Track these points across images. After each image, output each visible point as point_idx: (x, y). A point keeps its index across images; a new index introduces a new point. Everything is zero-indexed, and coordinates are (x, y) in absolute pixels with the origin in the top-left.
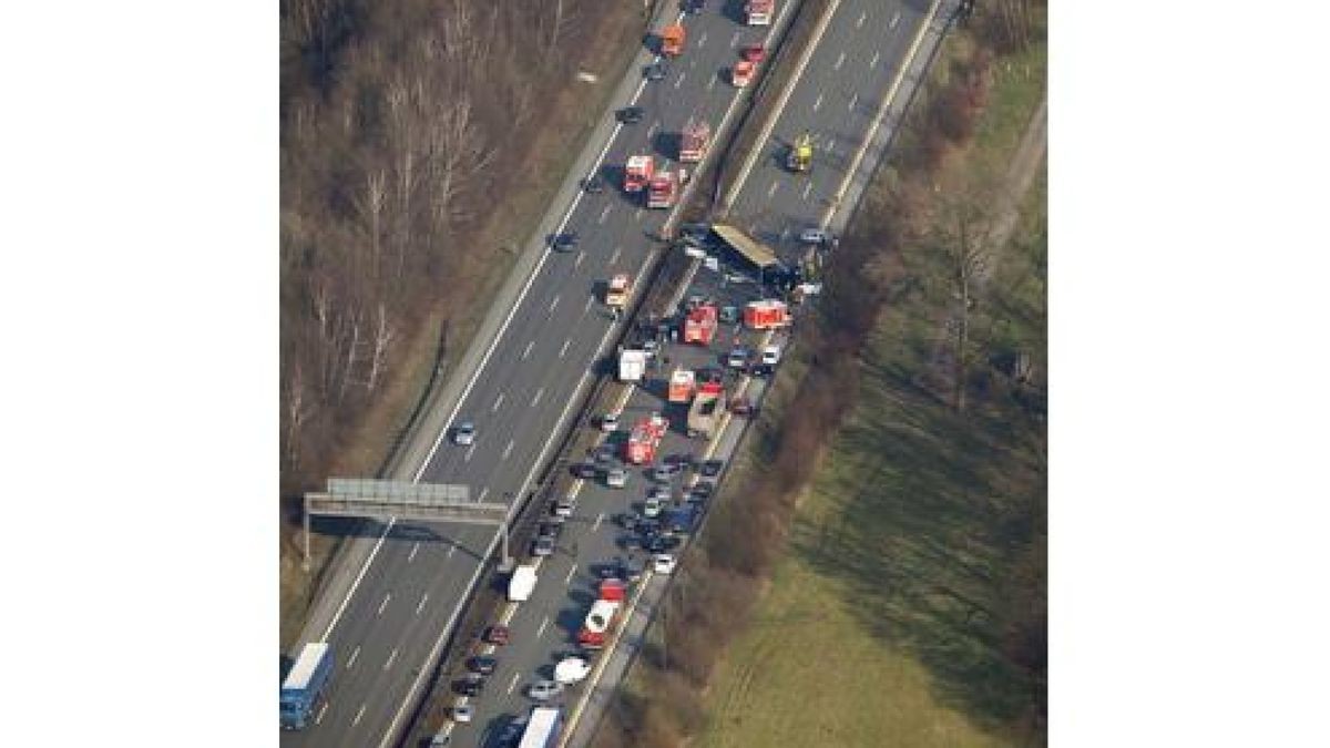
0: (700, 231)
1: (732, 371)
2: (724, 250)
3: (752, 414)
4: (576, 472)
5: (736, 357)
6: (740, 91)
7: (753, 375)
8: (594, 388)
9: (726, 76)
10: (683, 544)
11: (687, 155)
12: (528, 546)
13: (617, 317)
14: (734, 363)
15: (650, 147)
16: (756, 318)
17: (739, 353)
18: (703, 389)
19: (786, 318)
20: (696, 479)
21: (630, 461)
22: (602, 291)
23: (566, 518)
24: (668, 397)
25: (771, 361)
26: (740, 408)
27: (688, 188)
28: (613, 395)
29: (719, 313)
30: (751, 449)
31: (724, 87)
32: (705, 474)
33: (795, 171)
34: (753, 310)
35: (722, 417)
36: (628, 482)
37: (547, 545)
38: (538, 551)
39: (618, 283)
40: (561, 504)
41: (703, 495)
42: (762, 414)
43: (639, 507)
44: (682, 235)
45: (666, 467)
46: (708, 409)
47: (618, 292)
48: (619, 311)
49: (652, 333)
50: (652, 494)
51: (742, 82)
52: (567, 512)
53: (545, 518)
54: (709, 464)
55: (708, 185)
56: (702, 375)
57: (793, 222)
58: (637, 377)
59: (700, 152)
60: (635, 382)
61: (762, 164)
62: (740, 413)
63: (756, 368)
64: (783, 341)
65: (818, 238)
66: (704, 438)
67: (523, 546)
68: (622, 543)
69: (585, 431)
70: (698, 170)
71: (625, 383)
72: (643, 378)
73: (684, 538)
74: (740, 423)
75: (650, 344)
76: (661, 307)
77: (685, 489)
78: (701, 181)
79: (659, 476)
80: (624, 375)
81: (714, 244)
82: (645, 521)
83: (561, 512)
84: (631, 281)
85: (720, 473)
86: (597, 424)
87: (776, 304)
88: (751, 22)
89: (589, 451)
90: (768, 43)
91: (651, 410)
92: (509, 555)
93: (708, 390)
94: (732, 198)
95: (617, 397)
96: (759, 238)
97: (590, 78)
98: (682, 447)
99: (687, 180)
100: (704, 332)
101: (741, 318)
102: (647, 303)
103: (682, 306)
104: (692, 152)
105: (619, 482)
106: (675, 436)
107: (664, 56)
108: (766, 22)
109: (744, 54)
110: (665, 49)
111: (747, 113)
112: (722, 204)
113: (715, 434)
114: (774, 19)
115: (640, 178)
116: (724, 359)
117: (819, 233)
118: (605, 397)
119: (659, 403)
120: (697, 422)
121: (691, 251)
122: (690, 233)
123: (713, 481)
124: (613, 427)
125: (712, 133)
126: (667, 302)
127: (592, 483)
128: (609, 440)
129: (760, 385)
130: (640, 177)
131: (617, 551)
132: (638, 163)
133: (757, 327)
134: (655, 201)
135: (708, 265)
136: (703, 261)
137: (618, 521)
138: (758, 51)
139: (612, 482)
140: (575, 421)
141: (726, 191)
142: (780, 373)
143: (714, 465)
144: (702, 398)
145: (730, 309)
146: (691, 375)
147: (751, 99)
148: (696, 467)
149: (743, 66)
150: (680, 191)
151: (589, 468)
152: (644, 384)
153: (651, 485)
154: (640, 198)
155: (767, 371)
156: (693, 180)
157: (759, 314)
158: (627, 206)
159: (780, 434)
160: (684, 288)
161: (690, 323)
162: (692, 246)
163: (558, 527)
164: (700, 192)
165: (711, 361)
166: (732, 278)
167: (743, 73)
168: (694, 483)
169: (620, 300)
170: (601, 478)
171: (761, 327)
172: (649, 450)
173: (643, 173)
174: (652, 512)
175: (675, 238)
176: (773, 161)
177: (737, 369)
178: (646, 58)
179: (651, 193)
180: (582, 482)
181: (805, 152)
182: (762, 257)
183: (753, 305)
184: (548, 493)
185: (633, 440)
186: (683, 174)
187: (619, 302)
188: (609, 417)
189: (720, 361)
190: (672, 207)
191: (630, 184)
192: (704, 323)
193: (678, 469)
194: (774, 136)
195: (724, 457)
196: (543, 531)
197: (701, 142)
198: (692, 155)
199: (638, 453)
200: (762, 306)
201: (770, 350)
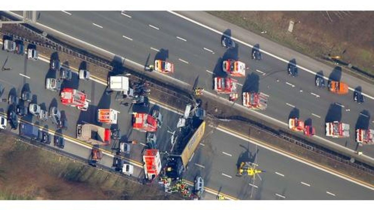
0: (201, 113)
1: (117, 147)
2: (189, 130)
3: (92, 163)
4: (54, 57)
5: (126, 148)
6: (287, 124)
7: (115, 159)
8: (104, 60)
9: (294, 114)
10: (13, 131)
11: (246, 96)
12: (9, 35)
13: (147, 68)
14: (122, 147)
15: (250, 73)
16: (149, 157)
17: (129, 149)
18: (107, 131)
19: (150, 175)
20: (52, 133)
21: (62, 90)
22: (163, 56)
23: (27, 55)
24: (100, 108)
25: (124, 170)
26: (95, 154)
27: (226, 100)
28: (101, 73)
29: (152, 133)
30: (71, 164)
31: (288, 114)
32: (55, 138)
33: (239, 166)
34: (155, 154)
35: (90, 143)
36: (50, 90)
37: (10, 46)
38: (7, 42)
39: (168, 66)
40: (35, 52)
41: (42, 139)
42: (92, 168)
43: (34, 101)
44: (198, 102)
45: (59, 114)
46: (95, 136)
47: (163, 67)
48: (151, 70)
49: (140, 92)
50: (43, 107)
51: (291, 124)
52: (30, 56)
53: (26, 43)
54: (62, 141)
55: (228, 113)
56: (114, 127)
57: (207, 170)
58: (113, 87)
59: (248, 106)
60: (109, 86)
61: (242, 144)
62: (92, 154)
63: (120, 161)
64: (137, 175)
65: (199, 188)
66: (77, 133)
67: (8, 31)
68: (12, 93)
69: (78, 59)
70: (237, 105)
71: (108, 80)
72: (111, 91)
73: (17, 131)
74: (86, 155)
75: (132, 91)
76: (154, 95)
77: (46, 127)
78: (230, 108)
79: (53, 110)
80: (113, 78)
81: (194, 123)
82: (26, 104)
83: (30, 51)
84: (170, 74)
85: (56, 147)
86: (83, 66)
87: (158, 169)
88: (328, 124)
89: (67, 63)
90: (316, 137)
91: (92, 99)
92: (3, 24)
93: (106, 133)
94: (220, 129)
95: (100, 75)
96: (198, 151)
97: (291, 28)
98: (71, 121)
99: (230, 99)
100: (140, 125)
101: (149, 146)
102: (155, 85)
103: (156, 108)
104: (248, 101)
105: (49, 86)
106: (77, 116)
107: (329, 82)
108: (328, 134)
109: (308, 123)
110: (333, 82)
111: (273, 131)
112: (217, 123)
113: (80, 141)
114: (330, 138)
115: (231, 70)
116: (125, 140)
117: (203, 187)
118: (100, 69)
119: (96, 104)
120: (87, 129)
121: (188, 108)
122: (199, 106)
123: (52, 144)
124: (82, 77)
125: (260, 111)
126: (157, 98)
127: (48, 68)
128: (74, 74)
129: (109, 164)
130: (233, 70)
131: (8, 91)
132: (241, 69)
133: (144, 157)
134: (218, 81)
135: (180, 120)
136: (183, 117)
137: (26, 89)
138: (311, 131)
139: (49, 81)
140: (84, 52)
141: (225, 125)
142: (117, 176)
143: (61, 144)
144: (101, 131)
145: (154, 139)
146: (115, 122)
147: (280, 132)
148: (59, 131)
149: (301, 124)
150: (224, 96)
151: (57, 65)
152: (108, 92)
153: (47, 105)
154: (220, 72)
155: (118, 168)
156: (231, 102)
157: (153, 158)
158: (215, 63)
159: (79, 181)
160: (166, 107)
161: (146, 116)
162: (192, 108)
163: (21, 53)
164: (224, 108)
165: (123, 132)
166: (173, 136)
167: (297, 125)
168: (49, 133)
169: (158, 69)
170: (51, 74)
171: (144, 161)
172: (69, 102)
173: (235, 72)
174: (32, 109)
175: (195, 97)
176: (244, 151)
177: (119, 149)
178: (327, 70)
179: (223, 79)
180: (49, 62)
181: (251, 172)
182: (187, 155)
183: (158, 154)
184: (41, 41)
185: (75, 91)
186: (235, 96)
187: (156, 68)
188: (88, 73)
189: (123, 137)
190: (216, 93)
191: (227, 64)
192: (146, 125)
193: (58, 121)
194: (259, 149)
195: (67, 148)
196: (19, 43)
197: (255, 106)
198: (246, 101)
199: (67, 95)
200: (157, 160)
201: (131, 168)
